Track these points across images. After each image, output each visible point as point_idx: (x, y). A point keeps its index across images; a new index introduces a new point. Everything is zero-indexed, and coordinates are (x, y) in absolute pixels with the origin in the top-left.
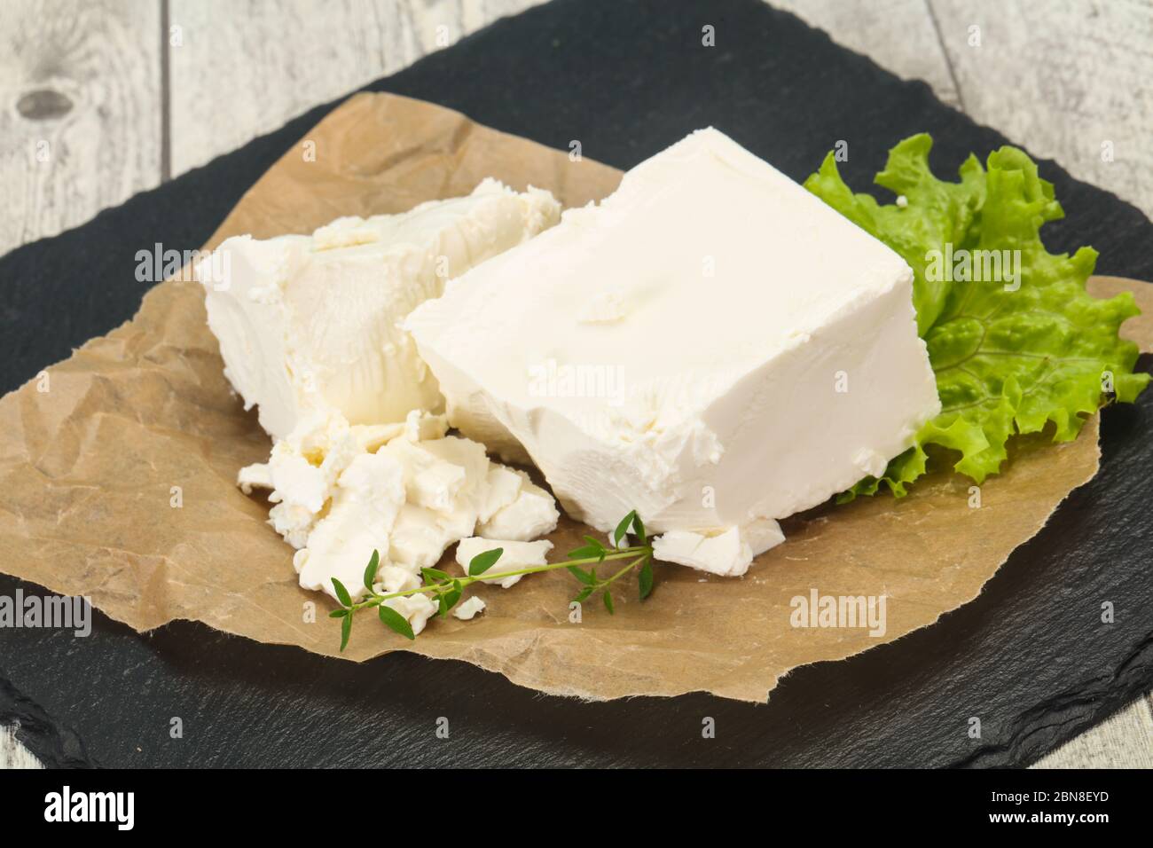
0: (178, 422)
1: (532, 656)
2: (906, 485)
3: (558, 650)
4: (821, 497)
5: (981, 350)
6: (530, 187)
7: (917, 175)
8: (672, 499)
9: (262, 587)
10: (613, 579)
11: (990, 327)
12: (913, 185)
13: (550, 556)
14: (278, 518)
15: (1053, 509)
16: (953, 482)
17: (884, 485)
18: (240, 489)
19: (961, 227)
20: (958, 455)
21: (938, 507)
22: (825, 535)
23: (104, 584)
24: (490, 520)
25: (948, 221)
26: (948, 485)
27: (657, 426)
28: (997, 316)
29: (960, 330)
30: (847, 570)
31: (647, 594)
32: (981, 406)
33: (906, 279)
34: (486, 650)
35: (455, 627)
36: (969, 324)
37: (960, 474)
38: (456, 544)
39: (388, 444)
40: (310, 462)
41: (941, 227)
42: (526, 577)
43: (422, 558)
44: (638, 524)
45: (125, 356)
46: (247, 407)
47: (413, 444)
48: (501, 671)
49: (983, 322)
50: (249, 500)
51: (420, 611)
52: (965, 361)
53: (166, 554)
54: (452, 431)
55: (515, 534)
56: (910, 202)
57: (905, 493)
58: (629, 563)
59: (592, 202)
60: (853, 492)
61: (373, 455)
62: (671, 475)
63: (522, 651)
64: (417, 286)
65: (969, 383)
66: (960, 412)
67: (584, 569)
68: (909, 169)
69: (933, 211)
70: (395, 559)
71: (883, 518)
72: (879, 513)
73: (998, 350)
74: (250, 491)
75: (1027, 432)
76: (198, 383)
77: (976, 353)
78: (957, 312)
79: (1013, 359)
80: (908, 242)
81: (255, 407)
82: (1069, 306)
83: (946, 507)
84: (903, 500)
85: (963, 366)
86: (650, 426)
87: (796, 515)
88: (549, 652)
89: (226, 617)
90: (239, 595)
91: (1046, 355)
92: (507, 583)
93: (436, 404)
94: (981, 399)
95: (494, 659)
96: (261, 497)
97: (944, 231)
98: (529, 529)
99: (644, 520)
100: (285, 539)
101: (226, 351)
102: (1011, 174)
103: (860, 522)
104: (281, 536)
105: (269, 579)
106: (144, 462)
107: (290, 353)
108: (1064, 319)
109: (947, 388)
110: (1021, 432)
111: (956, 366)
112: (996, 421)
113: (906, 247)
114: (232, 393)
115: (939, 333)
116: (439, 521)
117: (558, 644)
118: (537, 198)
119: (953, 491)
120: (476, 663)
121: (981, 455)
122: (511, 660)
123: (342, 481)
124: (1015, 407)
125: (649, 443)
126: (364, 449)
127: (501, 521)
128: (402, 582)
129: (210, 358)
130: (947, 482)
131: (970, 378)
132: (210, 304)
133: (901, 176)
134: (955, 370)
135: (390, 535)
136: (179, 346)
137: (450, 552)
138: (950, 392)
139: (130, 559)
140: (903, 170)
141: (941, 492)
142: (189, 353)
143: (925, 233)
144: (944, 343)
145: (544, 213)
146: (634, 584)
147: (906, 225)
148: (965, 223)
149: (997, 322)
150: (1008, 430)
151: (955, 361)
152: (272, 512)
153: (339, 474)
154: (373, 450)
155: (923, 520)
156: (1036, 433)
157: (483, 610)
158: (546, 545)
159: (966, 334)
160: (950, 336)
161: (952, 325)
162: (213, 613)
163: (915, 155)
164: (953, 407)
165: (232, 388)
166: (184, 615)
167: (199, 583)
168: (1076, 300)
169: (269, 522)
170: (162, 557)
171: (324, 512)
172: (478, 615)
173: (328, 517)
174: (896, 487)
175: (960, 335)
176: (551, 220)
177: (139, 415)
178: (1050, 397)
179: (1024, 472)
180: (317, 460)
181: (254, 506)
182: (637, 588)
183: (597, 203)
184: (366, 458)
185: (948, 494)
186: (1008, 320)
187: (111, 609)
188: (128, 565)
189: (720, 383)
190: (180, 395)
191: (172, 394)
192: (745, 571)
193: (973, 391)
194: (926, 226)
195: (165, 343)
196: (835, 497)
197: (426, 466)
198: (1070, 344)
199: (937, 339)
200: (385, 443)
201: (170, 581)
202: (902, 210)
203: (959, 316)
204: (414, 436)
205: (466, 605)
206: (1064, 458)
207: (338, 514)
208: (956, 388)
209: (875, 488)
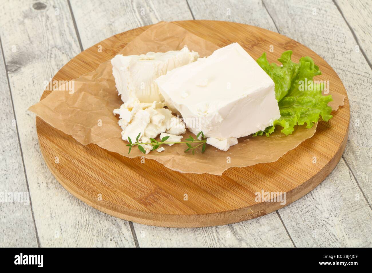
0: (102, 96)
1: (171, 161)
2: (269, 134)
3: (177, 161)
4: (248, 134)
5: (295, 104)
6: (192, 51)
7: (287, 60)
8: (210, 130)
9: (113, 138)
10: (196, 147)
11: (297, 99)
12: (286, 62)
13: (182, 140)
14: (120, 123)
15: (300, 143)
16: (281, 135)
17: (264, 133)
18: (113, 114)
19: (295, 74)
20: (283, 128)
21: (276, 140)
22: (247, 144)
23: (77, 133)
24: (170, 129)
25: (292, 72)
26: (280, 135)
27: (207, 112)
28: (300, 97)
29: (290, 99)
30: (250, 152)
31: (203, 152)
32: (292, 118)
33: (272, 85)
34: (160, 158)
35: (156, 153)
36: (292, 97)
37: (282, 133)
38: (161, 134)
39: (148, 108)
40: (129, 110)
41: (290, 73)
42: (175, 144)
43: (152, 136)
44: (202, 135)
45: (92, 79)
46: (119, 95)
47: (154, 109)
48: (163, 163)
49: (296, 98)
50: (114, 117)
51: (148, 148)
52: (291, 106)
53: (91, 127)
54: (166, 107)
55: (175, 133)
56: (284, 66)
57: (269, 136)
58: (201, 143)
59: (205, 57)
60: (257, 134)
61: (143, 110)
62: (209, 124)
63: (169, 159)
64: (161, 71)
65: (290, 112)
66: (287, 118)
67: (189, 144)
68: (286, 58)
69: (289, 69)
70: (145, 135)
71: (262, 141)
72: (262, 140)
73: (298, 105)
74: (115, 115)
75: (300, 125)
76: (109, 87)
77: (293, 105)
78: (291, 94)
79: (301, 107)
80: (281, 76)
81: (121, 95)
82: (316, 97)
83: (278, 140)
84: (268, 137)
85: (290, 107)
86: (205, 112)
87: (242, 138)
88: (175, 161)
89: (103, 144)
90: (107, 139)
91: (309, 107)
92: (171, 145)
93: (163, 100)
94: (292, 116)
95: (162, 161)
96: (117, 116)
97: (291, 74)
98: (178, 133)
99: (204, 134)
100: (121, 128)
101: (116, 81)
102: (307, 63)
103: (256, 141)
104: (120, 127)
105: (115, 136)
106: (92, 105)
107: (128, 83)
108: (314, 99)
109: (285, 112)
110: (298, 125)
111: (288, 107)
112: (293, 121)
113: (280, 77)
114: (117, 91)
115: (286, 99)
116: (158, 128)
117: (177, 159)
118: (194, 54)
119: (281, 136)
120: (157, 161)
121: (288, 129)
122: (166, 161)
123: (135, 116)
124: (298, 119)
125: (205, 116)
126: (142, 109)
127: (172, 130)
128: (146, 141)
129: (112, 81)
130: (280, 134)
131: (291, 110)
132: (113, 69)
133: (284, 60)
134: (288, 108)
135: (145, 130)
136: (105, 78)
137: (159, 135)
138: (285, 113)
139: (84, 128)
140: (284, 59)
141: (277, 136)
142: (107, 80)
143: (286, 74)
144: (286, 101)
145: (195, 58)
146: (201, 148)
147: (282, 72)
148: (296, 73)
149: (299, 98)
150: (295, 124)
151: (288, 106)
152: (119, 121)
153: (135, 114)
154: (144, 109)
155: (271, 143)
156: (302, 125)
157: (164, 150)
158: (182, 137)
159: (291, 100)
160: (288, 100)
161: (289, 97)
162: (100, 143)
163: (288, 55)
164: (285, 117)
165: (117, 90)
166: (93, 142)
167: (98, 136)
168: (318, 95)
169: (118, 123)
170: (90, 128)
171: (130, 122)
172: (162, 151)
173: (131, 124)
174: (267, 134)
175: (290, 100)
176: (196, 60)
177: (93, 93)
178: (308, 118)
179: (298, 134)
180: (130, 110)
181: (115, 119)
182: (201, 150)
183: (206, 58)
184: (142, 111)
185: (279, 137)
186: (302, 98)
187: (78, 139)
188: (83, 129)
189: (223, 104)
190: (104, 90)
191: (102, 89)
192: (227, 150)
193: (291, 114)
194: (287, 73)
195: (102, 77)
196: (252, 135)
197: (156, 115)
198: (315, 106)
199: (285, 100)
200: (147, 108)
201: (92, 134)
202: (282, 68)
203: (291, 95)
204: (154, 107)
205: (160, 149)
206: (307, 132)
207: (134, 123)
208: (287, 112)
209: (262, 134)
